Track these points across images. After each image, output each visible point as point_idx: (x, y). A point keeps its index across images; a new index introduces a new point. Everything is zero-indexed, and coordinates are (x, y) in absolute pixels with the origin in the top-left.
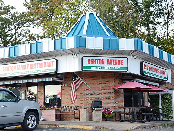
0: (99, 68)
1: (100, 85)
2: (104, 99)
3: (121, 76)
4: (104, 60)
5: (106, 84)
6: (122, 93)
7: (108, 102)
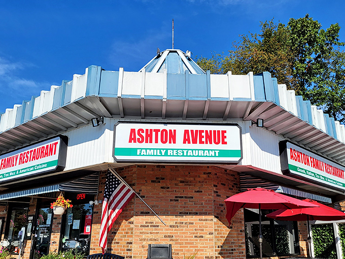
0: (161, 153)
1: (178, 200)
2: (189, 237)
3: (236, 179)
4: (175, 131)
5: (192, 198)
6: (241, 222)
7: (199, 245)
